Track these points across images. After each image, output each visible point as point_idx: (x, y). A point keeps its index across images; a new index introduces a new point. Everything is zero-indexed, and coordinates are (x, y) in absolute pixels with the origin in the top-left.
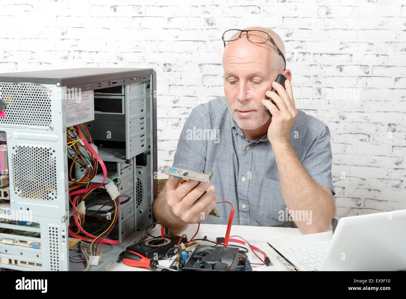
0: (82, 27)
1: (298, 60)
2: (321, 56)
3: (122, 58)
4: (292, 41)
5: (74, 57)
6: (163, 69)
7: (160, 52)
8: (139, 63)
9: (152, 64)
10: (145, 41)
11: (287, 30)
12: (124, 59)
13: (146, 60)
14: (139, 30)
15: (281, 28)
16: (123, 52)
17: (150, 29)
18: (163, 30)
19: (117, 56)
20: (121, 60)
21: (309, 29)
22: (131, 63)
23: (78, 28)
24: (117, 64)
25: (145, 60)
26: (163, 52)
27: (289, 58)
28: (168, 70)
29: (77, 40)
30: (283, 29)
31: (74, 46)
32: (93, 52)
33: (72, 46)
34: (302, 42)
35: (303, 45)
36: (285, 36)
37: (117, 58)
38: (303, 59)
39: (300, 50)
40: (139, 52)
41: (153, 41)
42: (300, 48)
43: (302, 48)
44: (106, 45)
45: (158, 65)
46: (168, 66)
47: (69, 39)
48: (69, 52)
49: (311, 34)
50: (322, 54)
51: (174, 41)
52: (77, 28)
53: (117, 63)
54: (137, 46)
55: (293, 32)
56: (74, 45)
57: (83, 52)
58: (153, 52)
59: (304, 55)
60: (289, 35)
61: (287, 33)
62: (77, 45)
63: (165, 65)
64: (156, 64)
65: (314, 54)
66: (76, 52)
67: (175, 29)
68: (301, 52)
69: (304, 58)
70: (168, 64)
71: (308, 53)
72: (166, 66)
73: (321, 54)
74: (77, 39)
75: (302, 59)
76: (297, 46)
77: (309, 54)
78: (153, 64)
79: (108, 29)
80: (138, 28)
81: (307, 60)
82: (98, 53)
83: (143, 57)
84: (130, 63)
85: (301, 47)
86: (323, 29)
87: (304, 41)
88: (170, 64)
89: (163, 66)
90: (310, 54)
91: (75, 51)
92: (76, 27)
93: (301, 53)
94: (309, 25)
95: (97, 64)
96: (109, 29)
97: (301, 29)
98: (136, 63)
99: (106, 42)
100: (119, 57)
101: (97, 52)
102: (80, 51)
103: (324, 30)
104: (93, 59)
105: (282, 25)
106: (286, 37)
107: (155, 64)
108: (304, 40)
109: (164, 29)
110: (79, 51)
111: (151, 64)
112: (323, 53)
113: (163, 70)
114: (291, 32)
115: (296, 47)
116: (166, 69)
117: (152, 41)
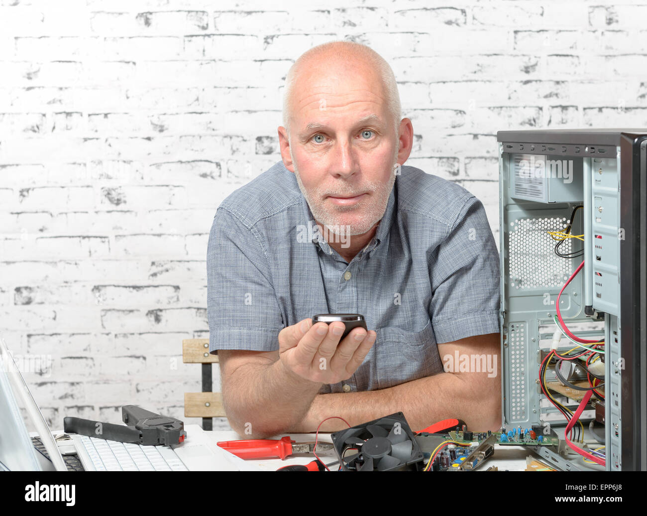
0: (72, 60)
1: (552, 122)
2: (600, 113)
3: (162, 126)
4: (536, 81)
5: (54, 128)
6: (256, 149)
7: (249, 112)
8: (200, 137)
9: (231, 138)
10: (215, 87)
11: (526, 59)
12: (167, 129)
13: (216, 130)
14: (202, 64)
15: (511, 55)
16: (165, 114)
17: (225, 61)
18: (254, 62)
19: (152, 124)
20: (161, 131)
21: (571, 56)
22: (184, 138)
23: (63, 62)
24: (153, 141)
25: (213, 130)
26: (255, 112)
27: (532, 119)
28: (266, 150)
29: (61, 89)
30: (517, 56)
31: (54, 102)
32: (98, 114)
33: (49, 103)
34: (558, 83)
35: (560, 89)
36: (522, 70)
37: (151, 127)
38: (562, 120)
39: (554, 101)
40: (201, 113)
41: (233, 88)
42: (555, 97)
43: (559, 96)
44: (128, 98)
45: (245, 141)
46: (266, 143)
47: (43, 87)
48: (44, 115)
49: (576, 66)
50: (603, 107)
51: (280, 87)
52: (61, 63)
53: (153, 138)
54: (197, 99)
55: (537, 62)
56: (54, 100)
57: (74, 115)
58: (232, 112)
59: (564, 111)
60: (530, 70)
61: (525, 65)
62: (60, 101)
63: (259, 139)
64: (240, 139)
65: (585, 109)
66: (59, 115)
67: (280, 60)
68: (558, 104)
69: (564, 117)
70: (268, 137)
71: (573, 106)
72: (263, 142)
73: (600, 109)
74: (61, 86)
75: (560, 120)
76: (548, 92)
77: (574, 109)
78: (233, 140)
79: (131, 64)
80: (197, 60)
81: (572, 121)
82: (109, 116)
83: (210, 122)
84: (181, 137)
85: (557, 95)
86: (602, 56)
87: (563, 82)
88: (271, 138)
89: (256, 141)
90: (577, 109)
91: (57, 114)
92: (60, 61)
93: (557, 107)
94: (571, 48)
95: (106, 140)
96: (134, 63)
97: (555, 57)
98: (194, 136)
99: (127, 91)
100: (157, 125)
101: (106, 115)
102: (69, 114)
103: (604, 58)
104: (96, 131)
105: (515, 49)
106: (523, 73)
107: (236, 138)
108: (563, 79)
109: (256, 61)
110: (65, 112)
111: (229, 139)
112: (605, 106)
113: (254, 151)
114: (533, 62)
115: (545, 94)
116: (262, 149)
117: (229, 88)
